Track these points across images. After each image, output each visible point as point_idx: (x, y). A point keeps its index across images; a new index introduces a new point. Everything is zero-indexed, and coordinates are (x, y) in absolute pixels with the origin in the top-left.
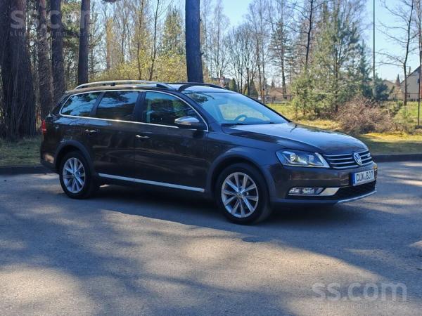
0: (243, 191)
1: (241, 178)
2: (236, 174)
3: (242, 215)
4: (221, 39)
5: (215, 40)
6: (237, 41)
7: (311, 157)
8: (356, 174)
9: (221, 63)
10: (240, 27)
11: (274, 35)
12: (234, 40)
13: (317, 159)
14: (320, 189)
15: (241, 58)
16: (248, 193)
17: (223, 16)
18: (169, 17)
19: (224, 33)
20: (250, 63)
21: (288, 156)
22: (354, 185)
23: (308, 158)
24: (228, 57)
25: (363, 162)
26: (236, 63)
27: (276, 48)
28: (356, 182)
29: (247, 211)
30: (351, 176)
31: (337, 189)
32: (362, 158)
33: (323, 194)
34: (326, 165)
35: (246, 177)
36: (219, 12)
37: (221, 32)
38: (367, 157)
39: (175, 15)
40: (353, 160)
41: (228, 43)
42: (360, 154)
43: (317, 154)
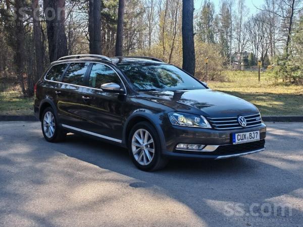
0: (146, 143)
1: (144, 133)
2: (141, 130)
3: (144, 163)
4: (243, 23)
5: (238, 24)
6: (255, 25)
7: (197, 119)
8: (236, 135)
9: (242, 41)
10: (257, 15)
11: (284, 20)
12: (253, 24)
13: (202, 121)
14: (203, 146)
15: (257, 38)
16: (149, 146)
17: (245, 6)
18: (204, 8)
19: (245, 20)
20: (265, 41)
21: (177, 117)
22: (234, 144)
23: (194, 119)
24: (248, 37)
25: (247, 125)
26: (254, 42)
27: (285, 29)
28: (237, 141)
29: (148, 160)
30: (232, 137)
31: (217, 146)
32: (247, 121)
33: (204, 150)
34: (209, 126)
35: (147, 133)
36: (242, 4)
37: (243, 18)
38: (255, 120)
39: (209, 7)
40: (238, 122)
41: (248, 26)
42: (246, 118)
43: (202, 116)
